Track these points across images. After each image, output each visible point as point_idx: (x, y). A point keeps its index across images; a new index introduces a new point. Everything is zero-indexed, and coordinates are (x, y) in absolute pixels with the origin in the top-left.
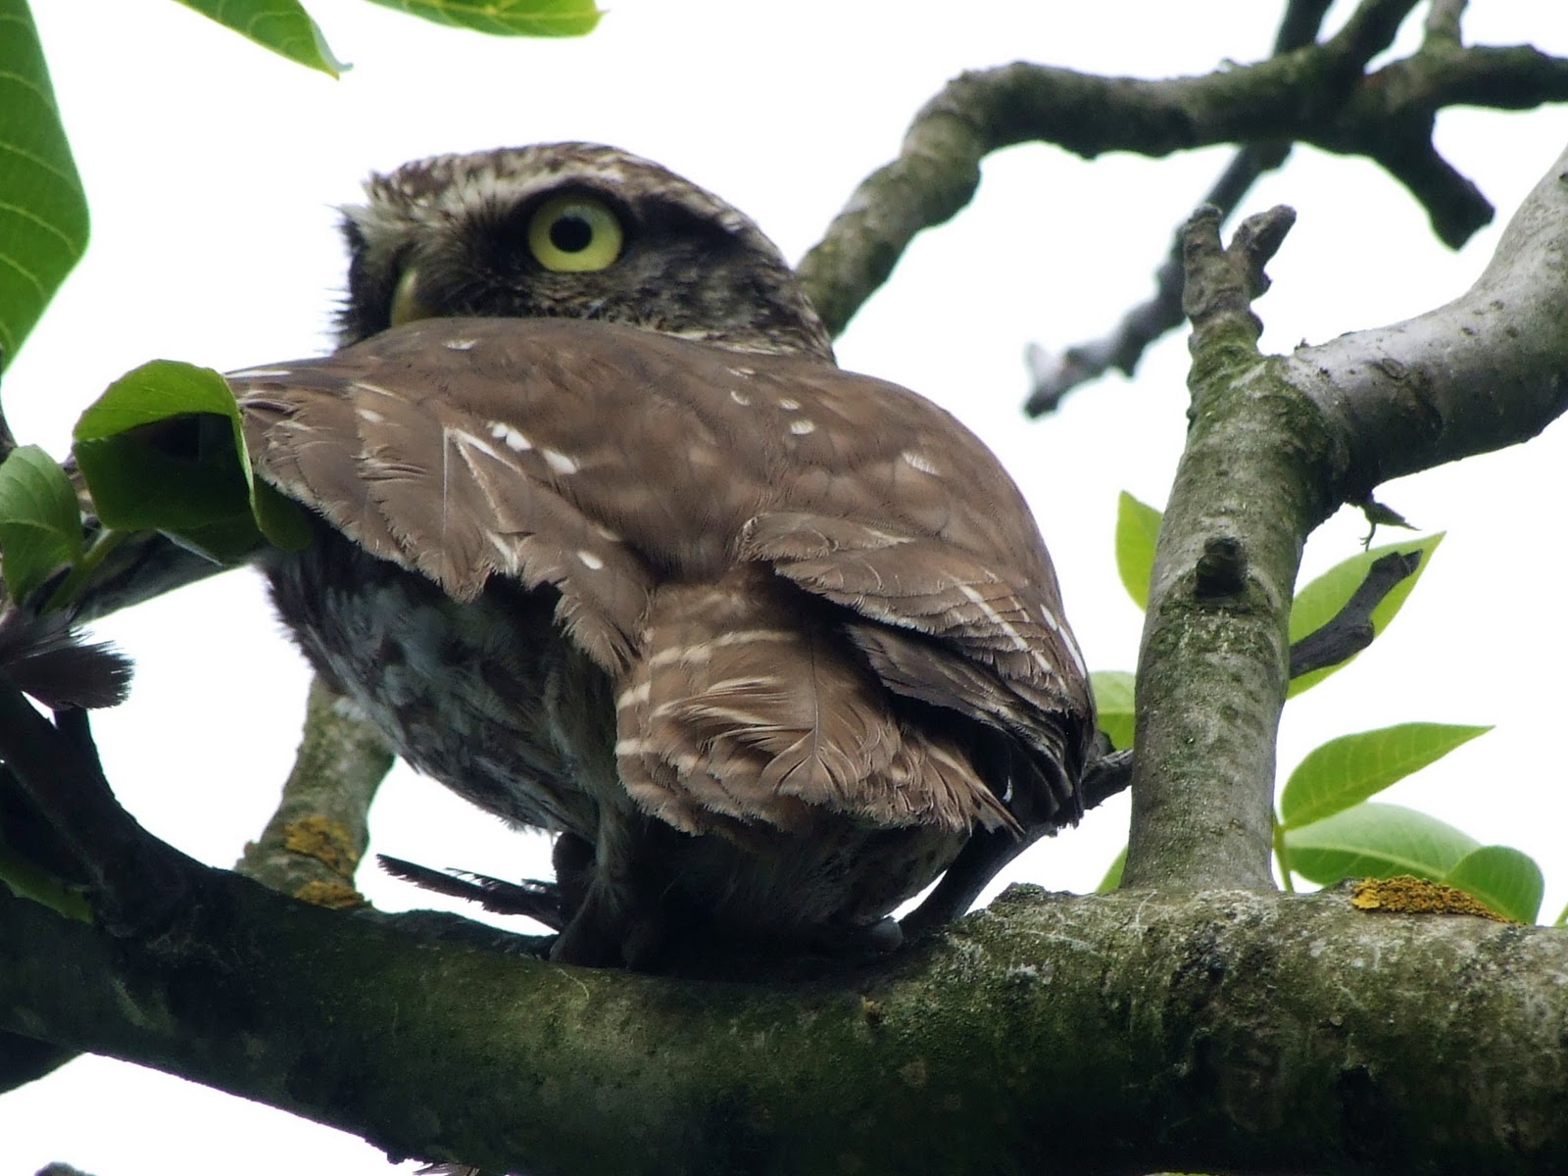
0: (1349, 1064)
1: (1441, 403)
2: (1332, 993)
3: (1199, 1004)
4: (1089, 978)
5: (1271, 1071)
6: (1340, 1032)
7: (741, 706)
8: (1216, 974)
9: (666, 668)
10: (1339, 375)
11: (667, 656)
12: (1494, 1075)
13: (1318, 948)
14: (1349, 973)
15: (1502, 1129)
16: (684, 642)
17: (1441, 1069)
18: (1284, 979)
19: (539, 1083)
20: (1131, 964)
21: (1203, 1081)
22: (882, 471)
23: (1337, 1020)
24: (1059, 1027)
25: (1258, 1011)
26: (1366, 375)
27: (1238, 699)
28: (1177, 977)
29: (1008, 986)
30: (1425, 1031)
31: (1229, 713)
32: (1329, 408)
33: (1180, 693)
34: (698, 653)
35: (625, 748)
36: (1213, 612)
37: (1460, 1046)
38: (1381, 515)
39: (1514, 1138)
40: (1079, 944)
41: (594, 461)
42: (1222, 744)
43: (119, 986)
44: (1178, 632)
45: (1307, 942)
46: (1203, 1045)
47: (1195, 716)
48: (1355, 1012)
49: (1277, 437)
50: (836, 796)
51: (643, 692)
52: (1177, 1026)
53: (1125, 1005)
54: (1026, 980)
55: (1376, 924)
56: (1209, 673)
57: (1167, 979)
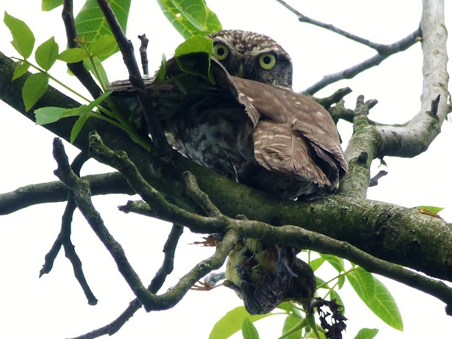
0: (414, 240)
1: (402, 144)
2: (414, 226)
3: (384, 221)
4: (360, 212)
5: (396, 238)
6: (414, 233)
7: (278, 149)
8: (389, 216)
9: (264, 139)
10: (386, 132)
11: (265, 136)
12: (445, 249)
13: (412, 217)
14: (418, 223)
15: (444, 260)
16: (268, 134)
17: (434, 245)
18: (404, 221)
19: (238, 204)
20: (370, 211)
21: (381, 237)
22: (314, 114)
23: (414, 231)
24: (351, 219)
25: (397, 225)
26: (391, 134)
27: (363, 183)
28: (380, 215)
29: (342, 209)
30: (433, 237)
31: (361, 184)
32: (383, 137)
33: (352, 178)
34: (271, 137)
35: (256, 152)
36: (360, 165)
37: (440, 242)
38: (383, 163)
39: (446, 262)
40: (358, 205)
41: (256, 100)
42: (359, 190)
43: (151, 166)
44: (353, 167)
45: (409, 215)
46: (384, 229)
47: (355, 183)
48: (418, 230)
49: (373, 139)
50: (294, 170)
51: (259, 142)
52: (378, 225)
53: (367, 218)
54: (346, 209)
55: (424, 215)
56: (358, 176)
57: (378, 215)
